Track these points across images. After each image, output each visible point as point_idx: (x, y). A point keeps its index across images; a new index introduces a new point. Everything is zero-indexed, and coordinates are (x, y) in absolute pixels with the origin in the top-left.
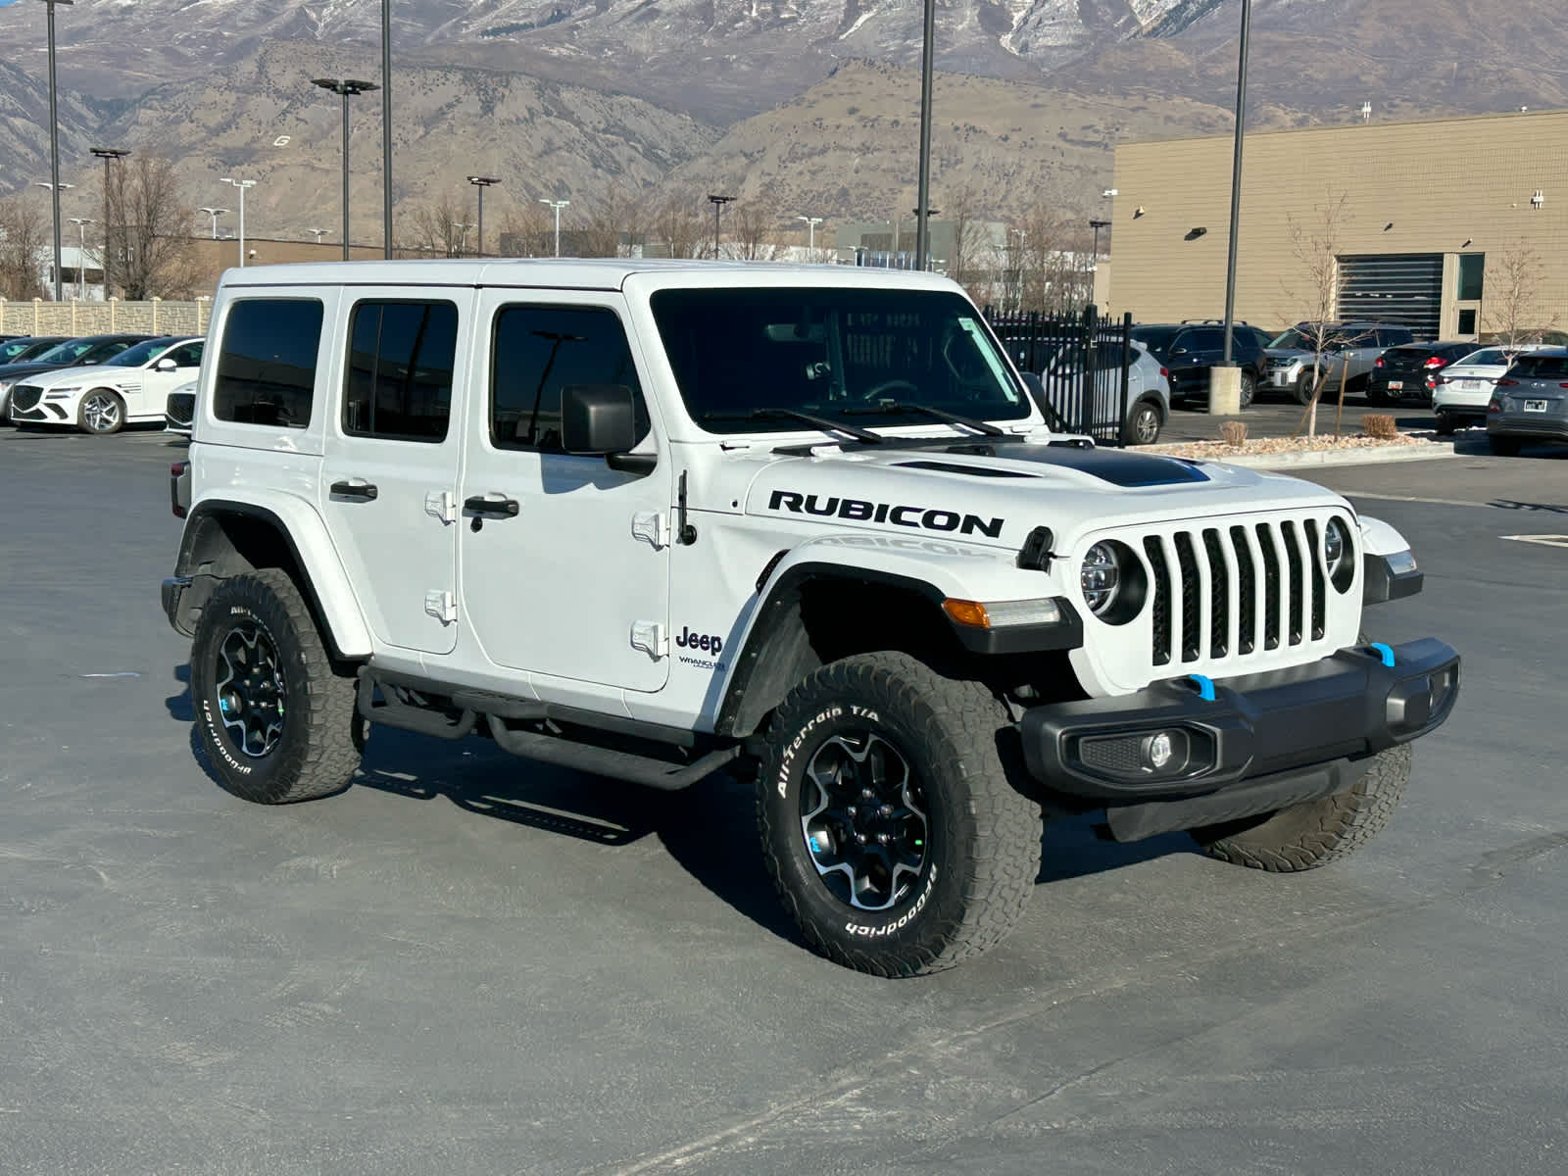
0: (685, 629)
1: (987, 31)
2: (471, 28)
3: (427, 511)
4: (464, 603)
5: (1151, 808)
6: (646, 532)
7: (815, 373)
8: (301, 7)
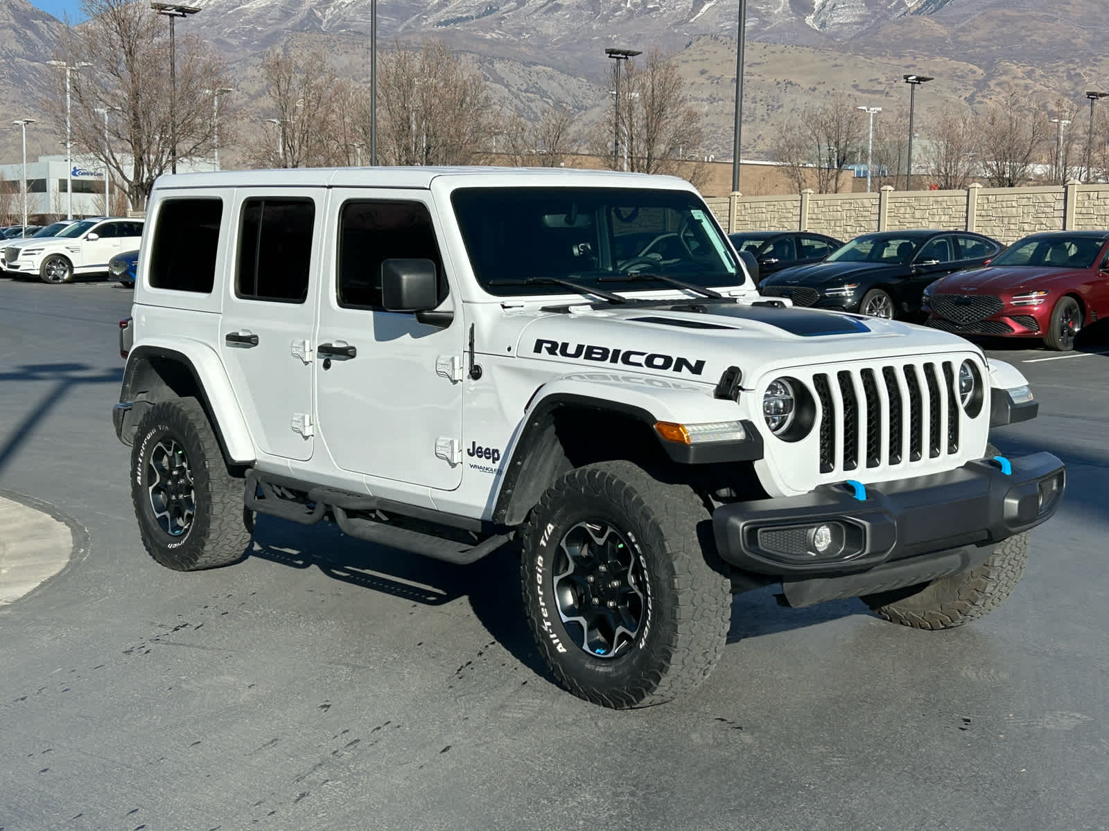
0: (474, 443)
1: (798, 14)
2: (430, 20)
3: (292, 354)
4: (318, 423)
5: (816, 583)
6: (444, 370)
7: (580, 251)
8: (311, 10)
